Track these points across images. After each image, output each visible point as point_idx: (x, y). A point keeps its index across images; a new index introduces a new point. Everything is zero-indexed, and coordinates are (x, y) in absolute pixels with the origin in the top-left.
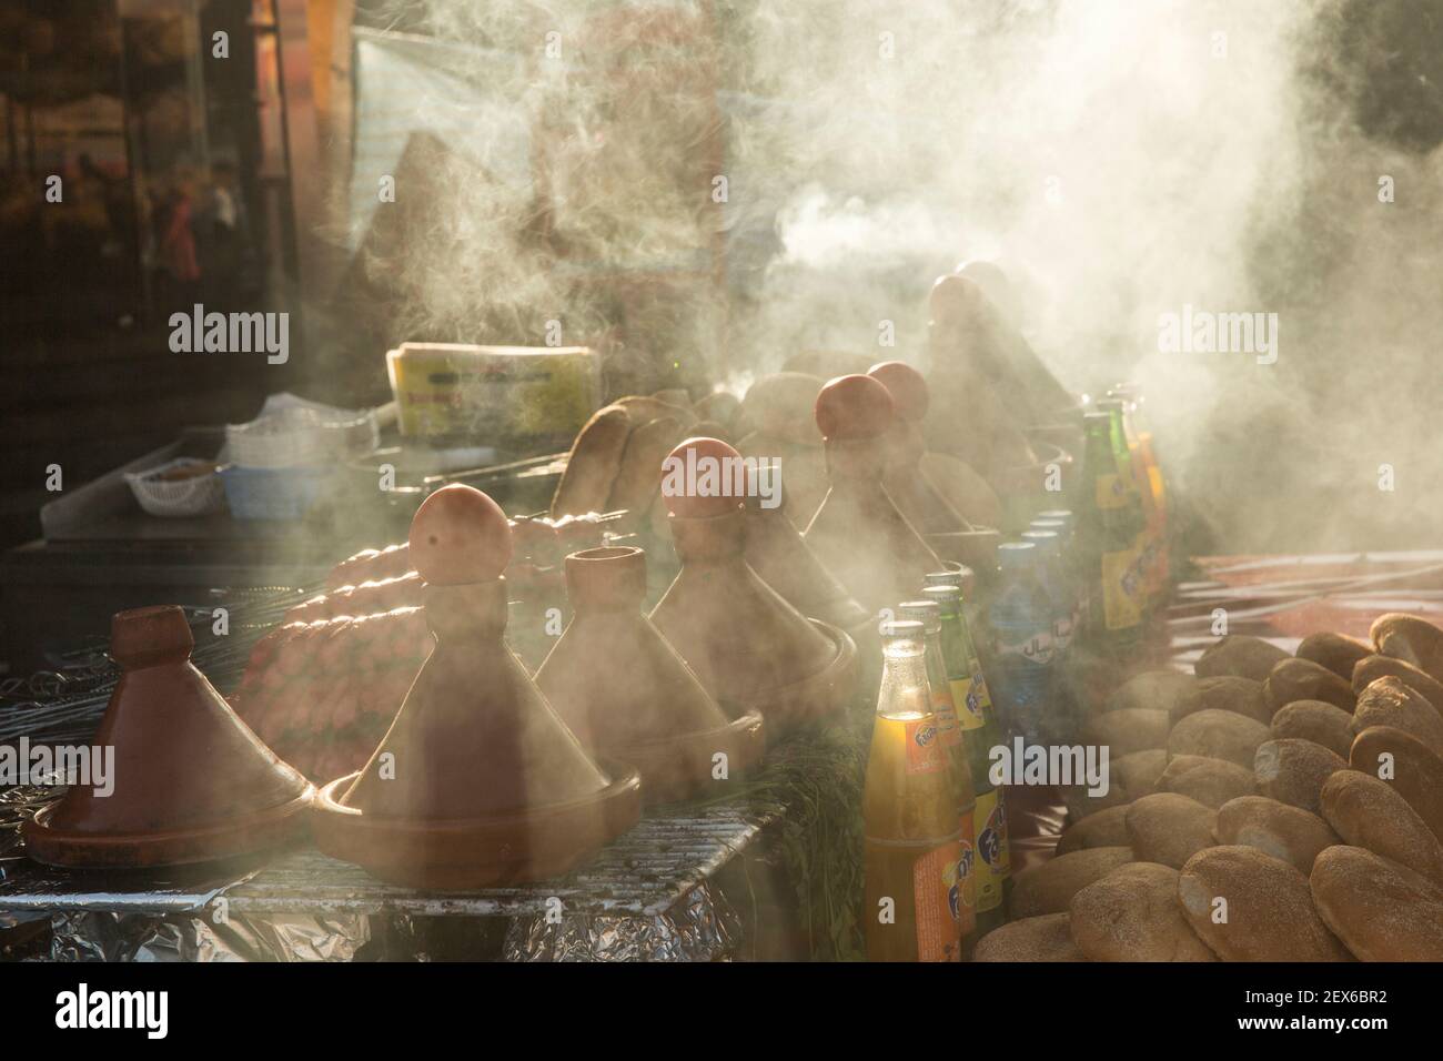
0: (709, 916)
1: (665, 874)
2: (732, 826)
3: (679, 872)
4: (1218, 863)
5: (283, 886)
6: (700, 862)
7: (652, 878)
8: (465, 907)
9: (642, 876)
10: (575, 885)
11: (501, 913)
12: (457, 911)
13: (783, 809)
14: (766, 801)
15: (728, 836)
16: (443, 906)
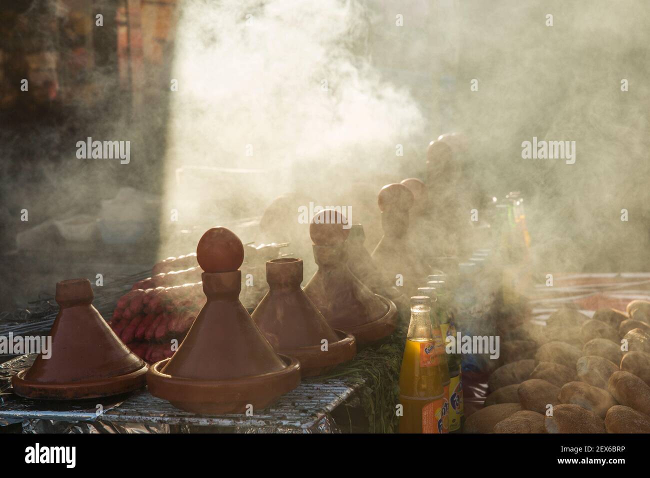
0: (328, 430)
1: (311, 409)
2: (340, 388)
3: (317, 409)
4: (563, 412)
5: (133, 410)
6: (327, 404)
7: (305, 411)
8: (218, 422)
9: (300, 410)
10: (269, 413)
11: (235, 425)
12: (214, 424)
13: (364, 381)
14: (356, 377)
15: (339, 393)
16: (208, 421)
